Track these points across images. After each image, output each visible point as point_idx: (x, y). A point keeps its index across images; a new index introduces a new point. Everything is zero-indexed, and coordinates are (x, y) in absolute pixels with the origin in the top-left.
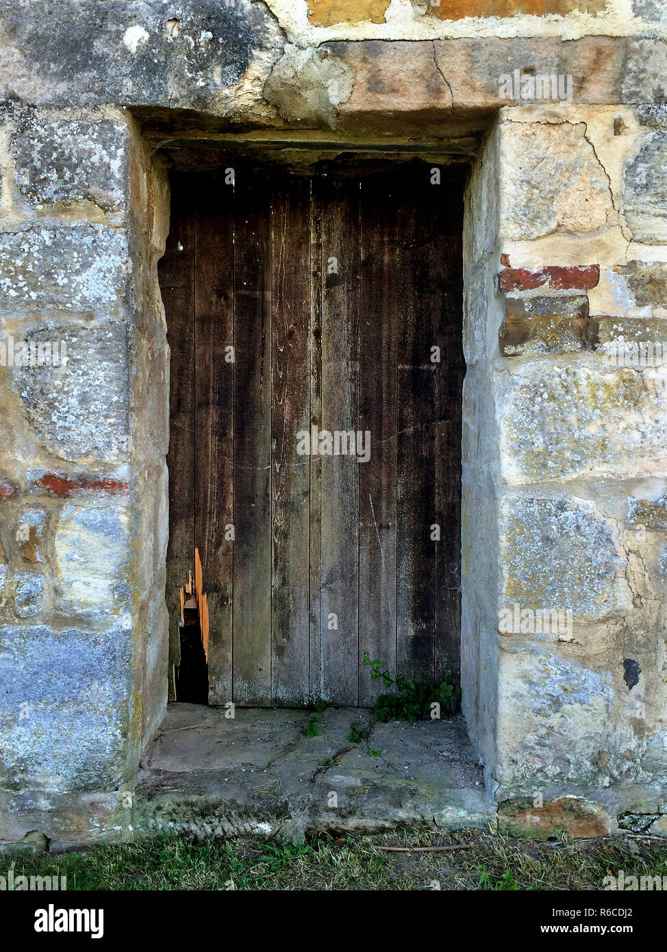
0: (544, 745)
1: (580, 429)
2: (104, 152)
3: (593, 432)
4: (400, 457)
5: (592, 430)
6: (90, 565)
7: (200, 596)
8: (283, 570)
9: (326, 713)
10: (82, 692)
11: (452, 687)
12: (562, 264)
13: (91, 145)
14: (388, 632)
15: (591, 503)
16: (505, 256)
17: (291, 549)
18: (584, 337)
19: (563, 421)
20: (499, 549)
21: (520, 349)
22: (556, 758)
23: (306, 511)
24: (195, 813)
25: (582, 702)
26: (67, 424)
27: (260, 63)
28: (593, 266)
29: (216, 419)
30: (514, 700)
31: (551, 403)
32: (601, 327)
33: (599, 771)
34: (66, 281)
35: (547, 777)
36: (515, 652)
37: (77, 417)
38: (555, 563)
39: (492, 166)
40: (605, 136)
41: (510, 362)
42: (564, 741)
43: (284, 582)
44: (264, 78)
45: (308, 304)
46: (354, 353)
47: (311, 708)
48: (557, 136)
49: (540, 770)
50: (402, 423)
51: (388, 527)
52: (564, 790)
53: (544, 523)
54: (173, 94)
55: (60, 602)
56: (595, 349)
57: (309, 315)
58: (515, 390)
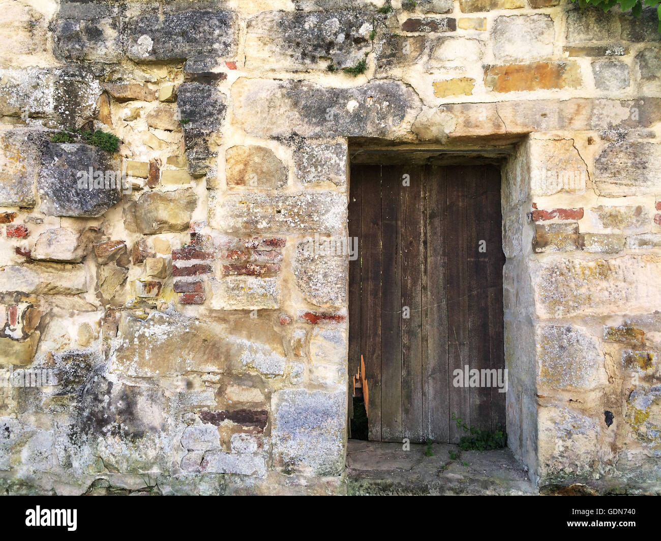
0: (564, 457)
1: (577, 290)
2: (337, 158)
3: (584, 291)
4: (470, 306)
5: (583, 290)
6: (327, 358)
7: (364, 380)
8: (408, 367)
9: (433, 446)
10: (323, 423)
11: (502, 433)
12: (564, 208)
13: (331, 155)
14: (465, 401)
15: (584, 328)
16: (535, 204)
17: (412, 356)
18: (577, 244)
19: (568, 286)
20: (536, 352)
21: (544, 249)
22: (570, 464)
23: (420, 335)
24: (380, 489)
25: (583, 434)
26: (317, 288)
27: (410, 115)
28: (580, 208)
29: (372, 287)
30: (547, 432)
31: (561, 277)
32: (586, 238)
33: (594, 470)
34: (318, 218)
35: (565, 474)
36: (546, 407)
37: (322, 284)
38: (566, 359)
39: (524, 160)
40: (583, 145)
41: (539, 256)
42: (574, 454)
43: (409, 373)
44: (412, 122)
45: (420, 227)
46: (444, 252)
47: (424, 443)
48: (559, 146)
49: (562, 470)
50: (470, 289)
51: (464, 344)
52: (575, 481)
53: (560, 339)
54: (370, 130)
55: (312, 377)
56: (583, 249)
57: (420, 233)
58: (542, 270)
